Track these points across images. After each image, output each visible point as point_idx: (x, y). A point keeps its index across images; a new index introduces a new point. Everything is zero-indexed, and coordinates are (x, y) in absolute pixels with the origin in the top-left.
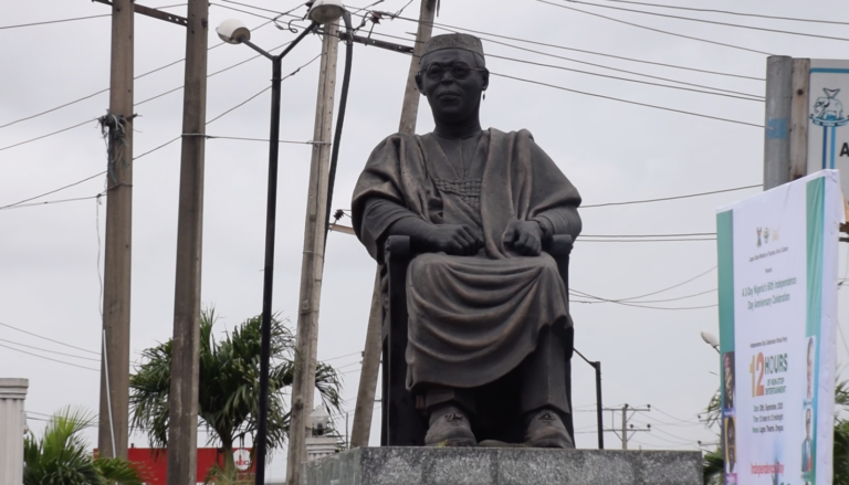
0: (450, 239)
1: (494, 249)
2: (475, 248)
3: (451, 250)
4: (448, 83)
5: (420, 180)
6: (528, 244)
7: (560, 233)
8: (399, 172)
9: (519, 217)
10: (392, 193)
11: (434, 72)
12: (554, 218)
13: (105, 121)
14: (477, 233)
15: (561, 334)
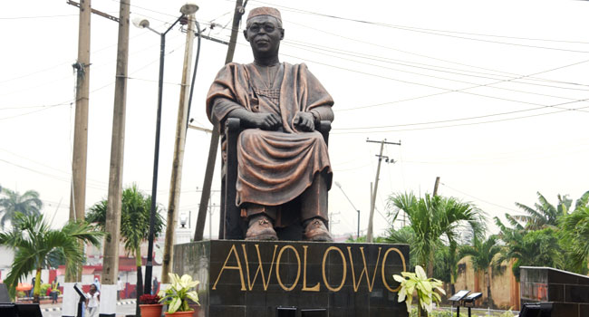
0: (263, 121)
1: (288, 128)
2: (278, 127)
3: (263, 127)
4: (262, 34)
5: (245, 88)
6: (308, 125)
7: (324, 120)
8: (234, 84)
9: (301, 110)
10: (230, 96)
11: (254, 28)
12: (321, 111)
13: (75, 66)
14: (279, 119)
15: (326, 176)
